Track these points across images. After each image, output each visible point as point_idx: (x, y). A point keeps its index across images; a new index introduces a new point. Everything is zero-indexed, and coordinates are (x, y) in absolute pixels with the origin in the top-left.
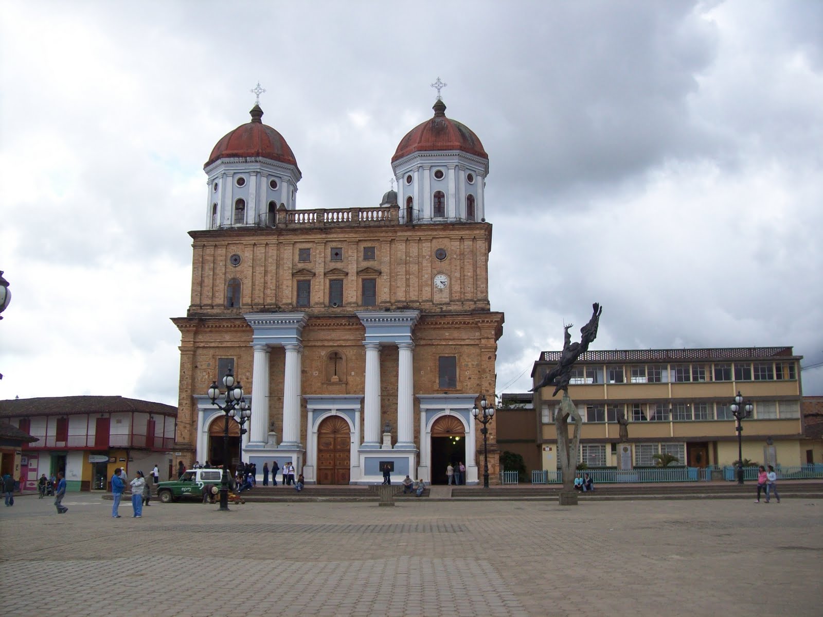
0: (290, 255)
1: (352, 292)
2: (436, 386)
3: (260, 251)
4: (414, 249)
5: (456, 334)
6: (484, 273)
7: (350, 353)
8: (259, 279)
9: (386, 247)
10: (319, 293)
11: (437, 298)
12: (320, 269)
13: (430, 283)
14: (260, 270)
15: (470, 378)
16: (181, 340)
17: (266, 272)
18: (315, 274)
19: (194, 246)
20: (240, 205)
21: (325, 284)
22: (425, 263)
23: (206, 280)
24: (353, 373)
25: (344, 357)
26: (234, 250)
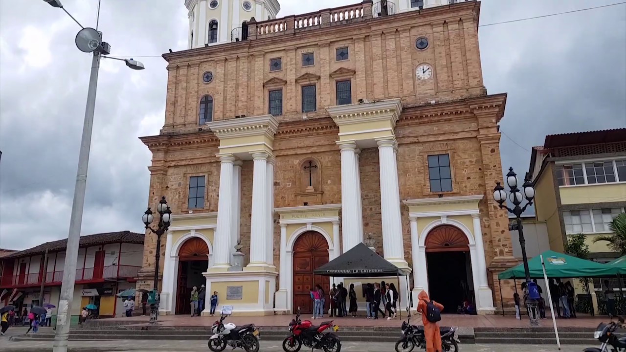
0: (261, 67)
1: (326, 95)
2: (427, 191)
3: (232, 65)
4: (391, 44)
5: (446, 127)
6: (475, 57)
7: (325, 160)
8: (230, 94)
9: (360, 46)
10: (292, 100)
11: (421, 90)
12: (291, 77)
13: (411, 75)
14: (231, 84)
15: (468, 178)
16: (151, 160)
17: (237, 86)
18: (286, 82)
19: (168, 68)
20: (213, 26)
21: (297, 91)
22: (404, 55)
23: (179, 99)
24: (329, 182)
25: (319, 165)
26: (206, 68)
